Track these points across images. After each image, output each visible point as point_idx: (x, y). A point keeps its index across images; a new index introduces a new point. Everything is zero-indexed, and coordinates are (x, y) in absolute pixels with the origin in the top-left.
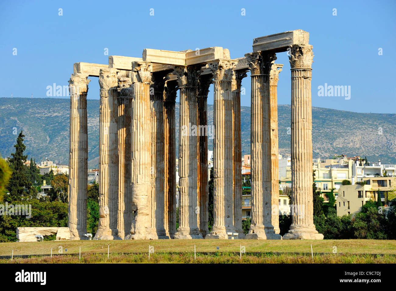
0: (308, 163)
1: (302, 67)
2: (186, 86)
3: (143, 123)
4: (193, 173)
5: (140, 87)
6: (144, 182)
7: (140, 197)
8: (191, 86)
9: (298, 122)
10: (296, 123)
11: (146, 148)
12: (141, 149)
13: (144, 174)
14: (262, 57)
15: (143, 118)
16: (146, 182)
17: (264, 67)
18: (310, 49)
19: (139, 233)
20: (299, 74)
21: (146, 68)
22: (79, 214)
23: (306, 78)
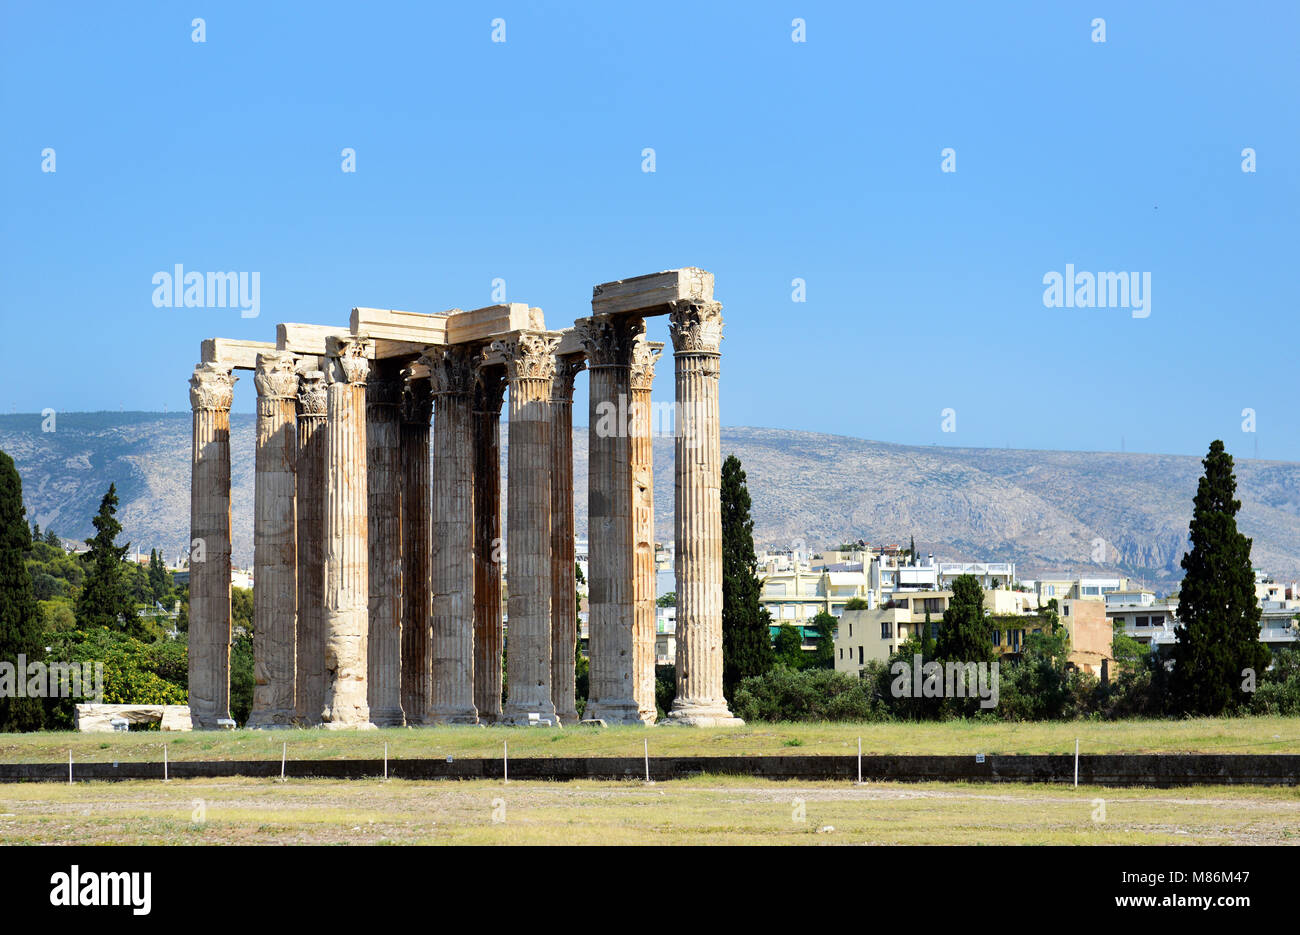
0: (712, 564)
1: (698, 350)
2: (448, 389)
3: (351, 473)
4: (465, 584)
5: (344, 393)
6: (352, 607)
7: (342, 639)
8: (460, 391)
9: (691, 472)
10: (685, 473)
11: (356, 529)
12: (345, 532)
13: (352, 587)
14: (612, 325)
15: (351, 462)
17: (618, 349)
18: (715, 309)
19: (341, 719)
20: (692, 366)
21: (358, 350)
22: (213, 676)
23: (706, 374)
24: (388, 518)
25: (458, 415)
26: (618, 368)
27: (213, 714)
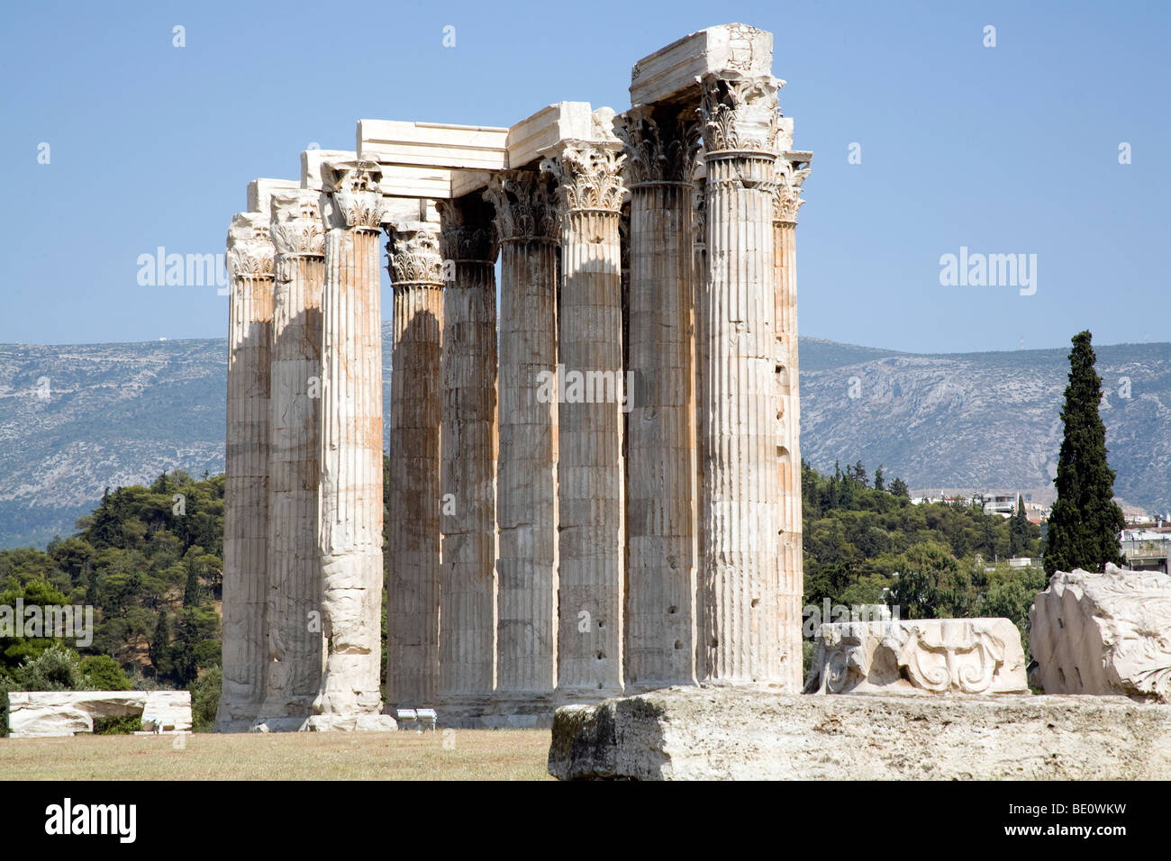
1: (732, 150)
2: (514, 235)
3: (351, 357)
4: (537, 513)
5: (342, 244)
6: (352, 548)
7: (337, 594)
8: (530, 236)
9: (720, 334)
10: (713, 337)
11: (359, 435)
12: (342, 440)
13: (351, 520)
14: (654, 123)
15: (351, 342)
16: (360, 547)
17: (662, 157)
18: (759, 86)
19: (333, 710)
20: (724, 174)
21: (360, 181)
22: (248, 647)
23: (747, 185)
24: (473, 421)
25: (529, 271)
26: (664, 186)
27: (246, 701)
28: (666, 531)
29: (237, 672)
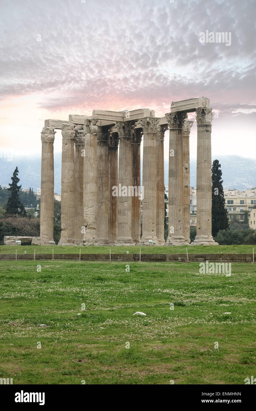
0: (208, 193)
2: (124, 136)
3: (92, 163)
7: (90, 216)
8: (128, 137)
9: (202, 163)
11: (94, 181)
12: (90, 182)
13: (92, 199)
14: (177, 116)
15: (92, 160)
17: (178, 123)
19: (89, 242)
20: (203, 129)
21: (95, 123)
22: (48, 227)
23: (207, 131)
25: (127, 144)
26: (179, 129)
27: (48, 239)
28: (179, 204)
29: (45, 233)
